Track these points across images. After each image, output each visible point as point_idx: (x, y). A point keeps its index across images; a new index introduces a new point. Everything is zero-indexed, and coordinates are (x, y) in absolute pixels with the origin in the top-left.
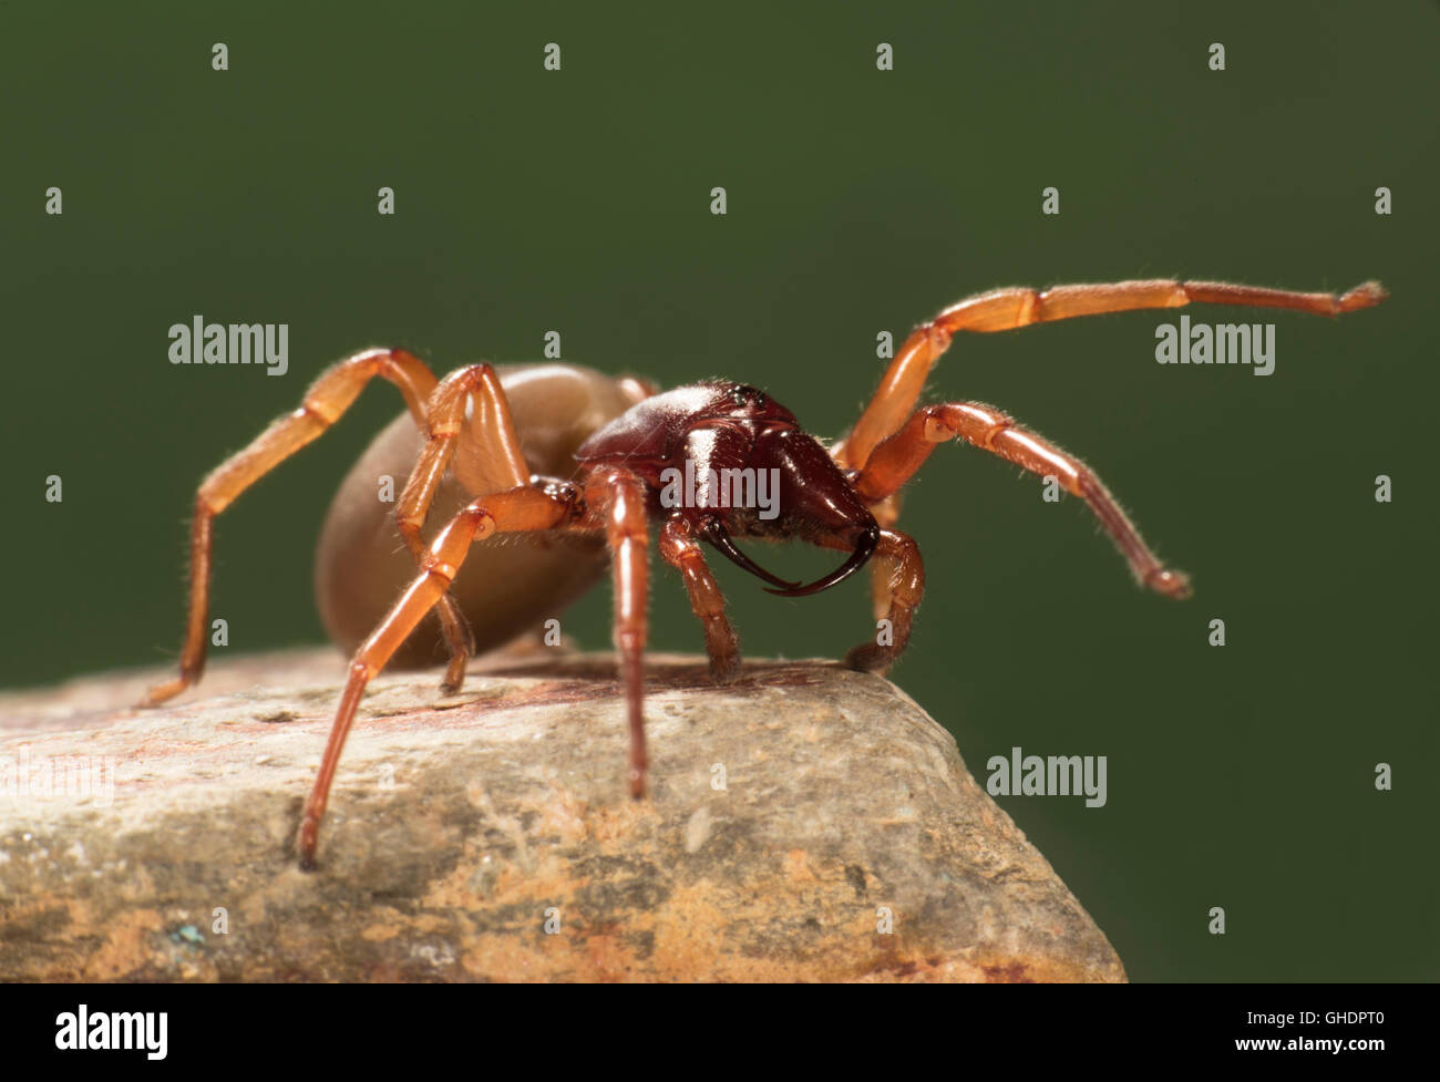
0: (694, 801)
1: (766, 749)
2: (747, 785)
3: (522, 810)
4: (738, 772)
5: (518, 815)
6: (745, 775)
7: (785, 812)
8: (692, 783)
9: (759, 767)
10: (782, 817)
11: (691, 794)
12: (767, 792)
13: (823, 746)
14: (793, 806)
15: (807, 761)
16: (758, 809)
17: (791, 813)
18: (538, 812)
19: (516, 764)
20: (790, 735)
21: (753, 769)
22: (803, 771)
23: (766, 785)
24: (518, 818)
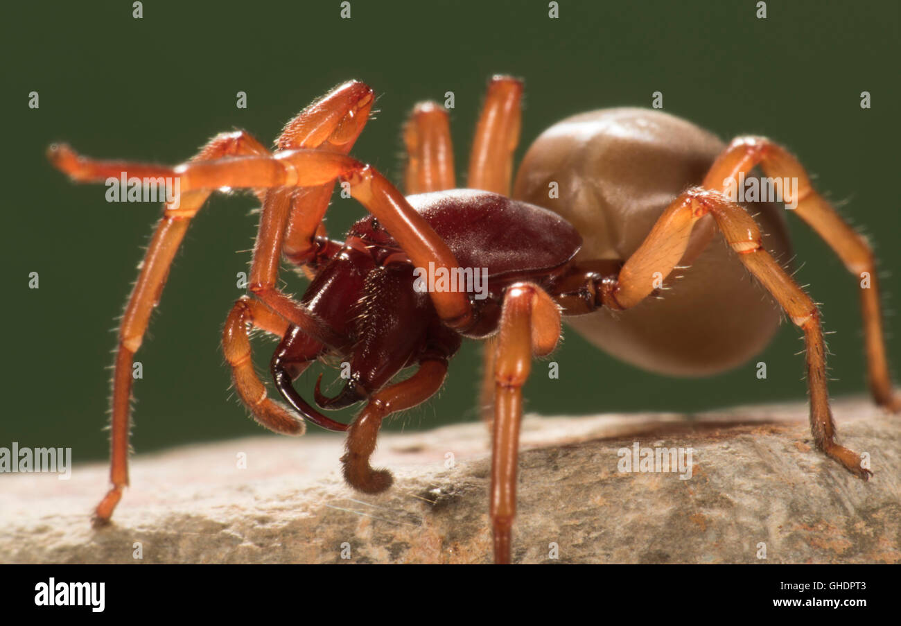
0: (528, 540)
1: (605, 496)
2: (576, 528)
3: (395, 541)
4: (574, 515)
5: (389, 546)
6: (577, 519)
7: (604, 554)
8: (531, 523)
9: (593, 512)
10: (599, 558)
11: (527, 534)
12: (594, 535)
13: (660, 496)
14: (611, 549)
15: (638, 509)
16: (578, 550)
17: (608, 555)
18: (406, 544)
19: (402, 499)
20: (632, 484)
21: (586, 514)
22: (630, 517)
23: (594, 529)
24: (388, 549)
